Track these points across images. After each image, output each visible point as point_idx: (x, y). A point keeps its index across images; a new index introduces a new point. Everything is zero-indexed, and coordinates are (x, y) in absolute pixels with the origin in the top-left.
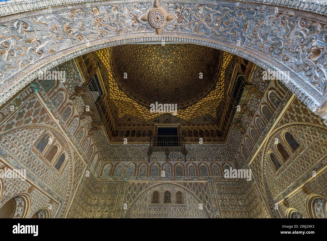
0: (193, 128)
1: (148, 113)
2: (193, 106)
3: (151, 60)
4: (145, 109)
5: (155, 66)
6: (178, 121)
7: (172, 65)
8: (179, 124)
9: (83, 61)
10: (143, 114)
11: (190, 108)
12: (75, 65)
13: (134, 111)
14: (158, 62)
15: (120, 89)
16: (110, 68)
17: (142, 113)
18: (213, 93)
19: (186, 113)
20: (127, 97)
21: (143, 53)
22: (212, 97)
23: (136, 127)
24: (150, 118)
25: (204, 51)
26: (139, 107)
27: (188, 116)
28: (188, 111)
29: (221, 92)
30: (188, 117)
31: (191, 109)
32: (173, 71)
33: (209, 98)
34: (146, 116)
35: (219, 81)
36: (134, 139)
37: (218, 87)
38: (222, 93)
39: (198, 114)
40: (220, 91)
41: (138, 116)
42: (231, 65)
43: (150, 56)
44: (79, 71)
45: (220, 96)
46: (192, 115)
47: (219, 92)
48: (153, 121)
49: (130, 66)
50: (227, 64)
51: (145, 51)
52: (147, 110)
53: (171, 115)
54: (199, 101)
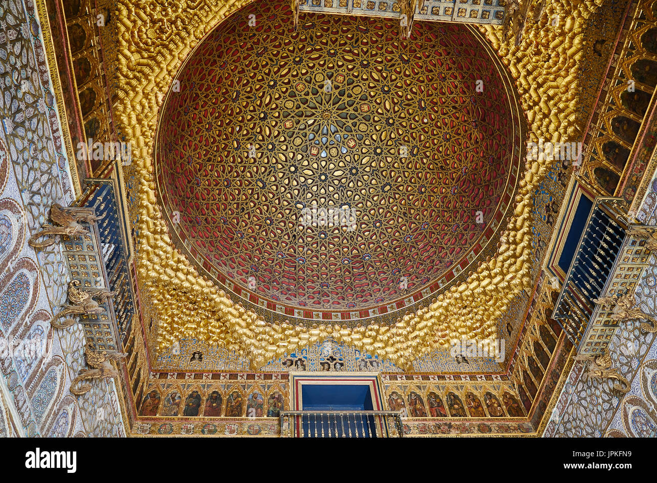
0: (424, 387)
1: (265, 333)
2: (419, 312)
3: (274, 161)
4: (253, 321)
5: (287, 181)
6: (371, 363)
7: (340, 181)
8: (376, 374)
9: (83, 123)
10: (249, 337)
11: (411, 319)
12: (57, 130)
13: (214, 327)
14: (296, 168)
15: (176, 244)
16: (151, 169)
17: (245, 334)
18: (487, 269)
19: (397, 335)
20: (196, 274)
21: (249, 136)
22: (487, 281)
23: (223, 380)
24: (272, 351)
25: (448, 140)
27: (405, 345)
28: (404, 328)
29: (518, 263)
30: (405, 349)
31: (413, 322)
33: (475, 283)
34: (257, 344)
35: (509, 230)
36: (216, 423)
37: (508, 249)
38: (521, 268)
39: (435, 342)
40: (515, 263)
41: (228, 343)
42: (555, 177)
43: (270, 147)
44: (65, 156)
45: (512, 278)
46: (419, 343)
47: (511, 265)
48: (284, 364)
49: (206, 176)
50: (540, 172)
51: (258, 130)
52: (263, 323)
53: (344, 342)
54: (441, 297)
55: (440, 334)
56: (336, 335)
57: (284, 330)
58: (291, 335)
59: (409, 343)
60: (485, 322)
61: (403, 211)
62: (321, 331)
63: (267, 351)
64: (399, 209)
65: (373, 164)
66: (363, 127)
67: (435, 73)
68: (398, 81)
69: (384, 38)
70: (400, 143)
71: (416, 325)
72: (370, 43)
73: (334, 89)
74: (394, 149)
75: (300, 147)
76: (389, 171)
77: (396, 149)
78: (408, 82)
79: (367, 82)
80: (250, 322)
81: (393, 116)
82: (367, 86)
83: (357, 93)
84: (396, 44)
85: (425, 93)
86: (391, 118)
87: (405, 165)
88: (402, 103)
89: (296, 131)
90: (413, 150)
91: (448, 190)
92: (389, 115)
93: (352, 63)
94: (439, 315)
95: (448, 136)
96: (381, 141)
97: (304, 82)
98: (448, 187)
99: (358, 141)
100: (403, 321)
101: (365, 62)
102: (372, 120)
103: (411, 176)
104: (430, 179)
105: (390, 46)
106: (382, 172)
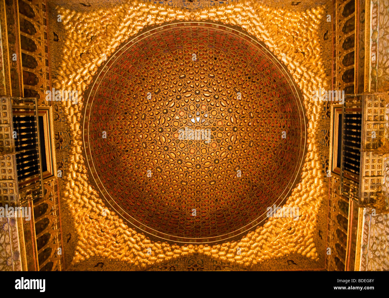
1: (242, 20)
2: (127, 38)
10: (255, 19)
11: (132, 32)
17: (258, 22)
18: (86, 81)
20: (289, 68)
26: (264, 36)
27: (134, 14)
28: (136, 26)
32: (183, 80)
35: (79, 111)
52: (244, 26)
53: (181, 10)
54: (113, 51)
56: (188, 14)
57: (228, 19)
58: (222, 16)
59: (131, 17)
60: (74, 31)
61: (145, 81)
62: (199, 16)
64: (148, 81)
65: (167, 103)
66: (176, 124)
67: (141, 167)
68: (160, 155)
69: (172, 180)
70: (154, 119)
71: (128, 29)
72: (179, 175)
73: (195, 144)
74: (156, 115)
75: (212, 110)
76: (157, 101)
77: (155, 115)
78: (155, 156)
79: (177, 151)
80: (253, 28)
81: (160, 134)
82: (177, 148)
83: (182, 144)
84: (165, 177)
85: (144, 153)
86: (160, 132)
87: (148, 107)
88: (156, 143)
89: (215, 119)
90: (145, 117)
91: (120, 103)
92: (162, 134)
93: (187, 161)
94: (112, 39)
95: (126, 132)
96: (164, 118)
97: (212, 148)
98: (120, 104)
99: (178, 115)
100: (138, 30)
101: (180, 162)
102: (172, 129)
103: (144, 102)
104: (132, 104)
105: (168, 175)
106: (161, 100)
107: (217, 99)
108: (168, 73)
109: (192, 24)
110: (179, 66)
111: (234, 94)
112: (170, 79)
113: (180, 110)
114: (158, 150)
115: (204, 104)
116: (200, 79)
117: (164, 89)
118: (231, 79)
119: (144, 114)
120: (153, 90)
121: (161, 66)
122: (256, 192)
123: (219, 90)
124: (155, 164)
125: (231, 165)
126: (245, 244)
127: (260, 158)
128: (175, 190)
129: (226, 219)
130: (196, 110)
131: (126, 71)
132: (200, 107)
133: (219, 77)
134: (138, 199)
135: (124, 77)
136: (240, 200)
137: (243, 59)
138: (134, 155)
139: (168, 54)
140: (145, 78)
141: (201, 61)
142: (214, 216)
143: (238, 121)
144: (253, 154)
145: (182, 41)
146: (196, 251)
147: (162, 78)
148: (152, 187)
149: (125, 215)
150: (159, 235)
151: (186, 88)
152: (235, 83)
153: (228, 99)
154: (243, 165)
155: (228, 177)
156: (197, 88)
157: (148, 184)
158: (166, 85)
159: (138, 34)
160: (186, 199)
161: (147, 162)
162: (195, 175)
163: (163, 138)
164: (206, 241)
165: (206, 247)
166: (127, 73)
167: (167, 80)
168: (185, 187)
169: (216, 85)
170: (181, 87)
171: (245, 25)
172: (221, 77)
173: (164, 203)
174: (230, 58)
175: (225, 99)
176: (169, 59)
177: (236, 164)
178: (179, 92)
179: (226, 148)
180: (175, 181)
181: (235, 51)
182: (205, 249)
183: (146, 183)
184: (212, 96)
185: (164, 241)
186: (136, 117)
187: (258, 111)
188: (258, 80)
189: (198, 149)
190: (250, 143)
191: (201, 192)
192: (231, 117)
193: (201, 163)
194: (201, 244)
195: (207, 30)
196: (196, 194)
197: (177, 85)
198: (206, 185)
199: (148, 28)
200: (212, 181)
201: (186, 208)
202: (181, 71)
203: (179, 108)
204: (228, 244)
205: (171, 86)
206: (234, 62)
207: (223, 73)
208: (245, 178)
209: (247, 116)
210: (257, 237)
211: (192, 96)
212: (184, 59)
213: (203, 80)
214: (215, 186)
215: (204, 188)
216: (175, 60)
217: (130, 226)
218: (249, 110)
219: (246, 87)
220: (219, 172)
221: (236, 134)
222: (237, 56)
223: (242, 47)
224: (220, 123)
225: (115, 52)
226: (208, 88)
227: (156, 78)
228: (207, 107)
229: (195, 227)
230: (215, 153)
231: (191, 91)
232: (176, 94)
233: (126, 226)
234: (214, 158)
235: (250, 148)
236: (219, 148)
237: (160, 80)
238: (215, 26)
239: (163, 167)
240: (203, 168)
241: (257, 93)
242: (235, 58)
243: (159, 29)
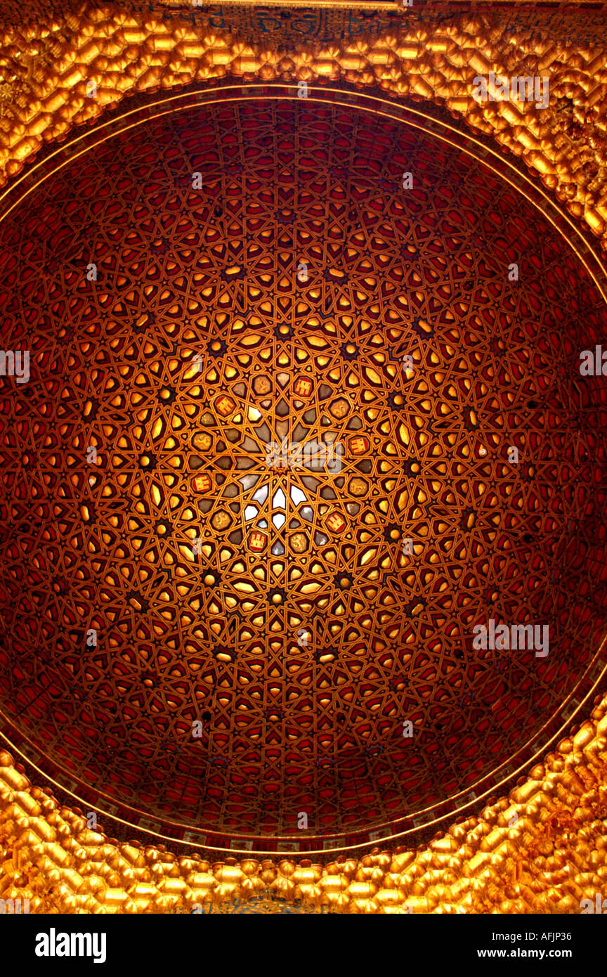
1: (101, 858)
2: (488, 812)
4: (75, 832)
11: (467, 829)
17: (50, 855)
19: (433, 865)
27: (455, 890)
28: (452, 851)
30: (454, 900)
31: (473, 835)
32: (324, 644)
34: (77, 880)
52: (98, 837)
53: (304, 895)
54: (537, 771)
55: (548, 875)
56: (283, 883)
57: (149, 862)
58: (168, 874)
59: (464, 882)
61: (454, 647)
62: (247, 873)
63: (103, 901)
64: (446, 646)
65: (385, 563)
66: (358, 487)
67: (485, 343)
68: (418, 378)
69: (378, 289)
70: (436, 509)
71: (480, 841)
72: (354, 305)
73: (292, 410)
74: (425, 524)
75: (227, 533)
76: (418, 573)
77: (431, 525)
78: (438, 378)
79: (358, 390)
80: (68, 831)
81: (417, 454)
82: (358, 399)
83: (340, 414)
84: (403, 301)
85: (473, 391)
86: (415, 461)
87: (452, 553)
88: (431, 424)
89: (218, 498)
90: (464, 519)
91: (545, 579)
92: (409, 454)
93: (325, 352)
94: (535, 810)
95: (531, 471)
96: (398, 511)
97: (231, 394)
98: (544, 574)
99: (348, 517)
100: (448, 836)
101: (351, 350)
102: (374, 470)
103: (465, 573)
104: (505, 570)
105: (393, 307)
106: (404, 577)
107: (209, 572)
108: (377, 671)
109: (271, 845)
110: (336, 696)
111: (149, 590)
112: (370, 651)
113: (342, 536)
114: (425, 396)
115: (257, 555)
116: (266, 643)
117: (392, 615)
118: (157, 642)
119: (466, 529)
120: (429, 614)
121: (395, 698)
122: (73, 243)
123: (201, 604)
124: (438, 350)
125: (163, 335)
126: (110, 84)
127: (59, 360)
128: (367, 253)
129: (183, 151)
130: (283, 534)
131: (513, 691)
132: (270, 543)
133: (199, 649)
134: (496, 235)
135: (522, 668)
136: (131, 213)
137: (110, 715)
138: (509, 388)
139: (370, 741)
140: (452, 658)
141: (258, 710)
142: (225, 159)
143: (137, 491)
144: (83, 375)
145: (315, 784)
146: (285, 60)
147: (396, 655)
148: (449, 269)
149: (538, 197)
150: (422, 121)
151: (316, 613)
152: (141, 627)
153: (169, 571)
154: (119, 334)
155: (177, 293)
156: (277, 611)
157: (462, 281)
158: (384, 627)
159: (452, 821)
160: (329, 220)
161: (467, 358)
162: (294, 303)
163: (404, 437)
164: (251, 90)
165: (251, 74)
166: (509, 684)
167: (379, 646)
168: (334, 261)
169: (212, 622)
170: (333, 618)
171: (92, 843)
172: (190, 648)
173: (409, 211)
174: (157, 721)
175: (182, 571)
176: (366, 721)
177: (146, 337)
178: (340, 602)
179: (182, 394)
180: (370, 282)
181: (136, 744)
182: (252, 67)
183: (469, 286)
184: (228, 582)
185: (399, 99)
186: (496, 520)
187: (64, 527)
188: (60, 641)
189: (283, 394)
190: (94, 411)
191: (274, 242)
192: (159, 507)
193: (274, 344)
194: (269, 82)
195: (226, 822)
196: (294, 237)
197: (346, 628)
198: (259, 266)
199: (417, 842)
200: (235, 277)
201: (329, 188)
202: (331, 676)
203: (345, 542)
204: (171, 82)
205: (366, 623)
206: (142, 705)
207: (184, 664)
208: (115, 290)
209: (104, 508)
210: (63, 107)
211: (298, 583)
212: (316, 720)
213: (255, 640)
214: (225, 262)
215: (264, 253)
216: (348, 716)
217: (520, 161)
218: (95, 530)
219: (102, 614)
220: (211, 310)
221: (142, 445)
222: (130, 726)
223: (109, 761)
224: (201, 483)
225: (533, 764)
226: (237, 612)
227: (416, 654)
228: (244, 542)
229: (294, 129)
230: (222, 378)
231: (299, 603)
232: (351, 594)
233: (530, 164)
234: (224, 361)
235: (94, 393)
236: (206, 395)
237: (405, 646)
238: (195, 839)
239: (409, 335)
240: (268, 327)
241: (63, 593)
242: (139, 718)
243: (381, 835)
